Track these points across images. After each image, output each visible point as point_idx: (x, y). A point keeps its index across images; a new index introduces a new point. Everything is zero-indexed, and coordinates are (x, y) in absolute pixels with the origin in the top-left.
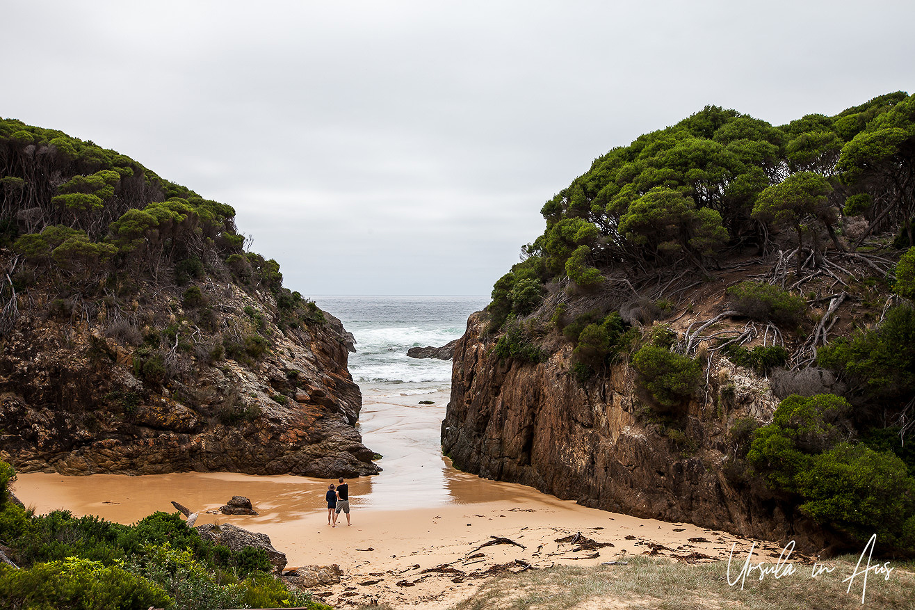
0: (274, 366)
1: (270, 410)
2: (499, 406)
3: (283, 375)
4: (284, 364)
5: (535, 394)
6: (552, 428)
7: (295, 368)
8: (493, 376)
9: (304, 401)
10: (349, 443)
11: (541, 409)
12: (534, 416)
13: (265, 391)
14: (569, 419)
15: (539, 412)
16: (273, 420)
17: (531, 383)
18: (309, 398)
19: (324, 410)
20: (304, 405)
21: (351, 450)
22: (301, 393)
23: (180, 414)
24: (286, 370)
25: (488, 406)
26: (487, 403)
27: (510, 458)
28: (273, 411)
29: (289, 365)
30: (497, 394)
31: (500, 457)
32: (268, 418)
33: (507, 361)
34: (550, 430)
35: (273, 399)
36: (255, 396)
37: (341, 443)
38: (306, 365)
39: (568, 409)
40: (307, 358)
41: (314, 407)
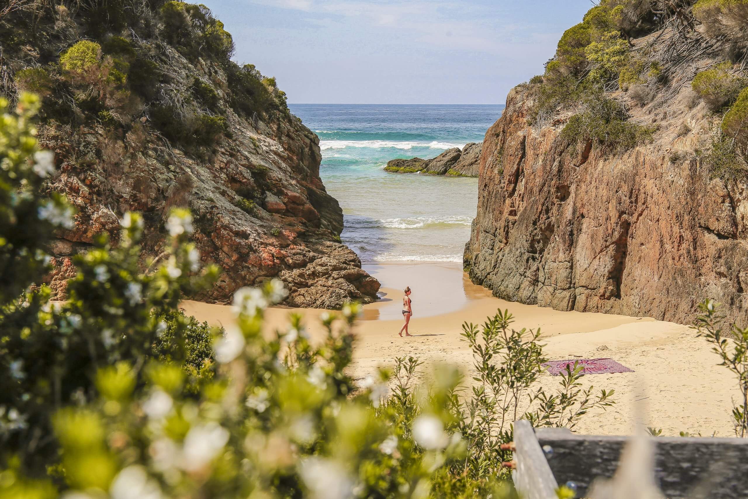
0: (234, 160)
1: (233, 219)
2: (568, 214)
3: (247, 174)
4: (247, 158)
5: (631, 193)
6: (661, 241)
7: (262, 163)
8: (559, 171)
9: (278, 211)
10: (345, 269)
11: (640, 215)
12: (626, 225)
13: (223, 193)
14: (692, 227)
15: (638, 219)
16: (238, 234)
17: (624, 177)
18: (283, 206)
19: (304, 224)
20: (277, 216)
21: (349, 278)
22: (271, 198)
23: (106, 223)
24: (250, 167)
25: (550, 214)
26: (547, 211)
27: (587, 287)
28: (237, 221)
29: (256, 160)
30: (564, 198)
31: (570, 288)
32: (231, 230)
33: (580, 147)
34: (658, 244)
35: (236, 206)
36: (211, 200)
37: (335, 268)
38: (275, 162)
39: (693, 211)
40: (276, 153)
41: (291, 219)
